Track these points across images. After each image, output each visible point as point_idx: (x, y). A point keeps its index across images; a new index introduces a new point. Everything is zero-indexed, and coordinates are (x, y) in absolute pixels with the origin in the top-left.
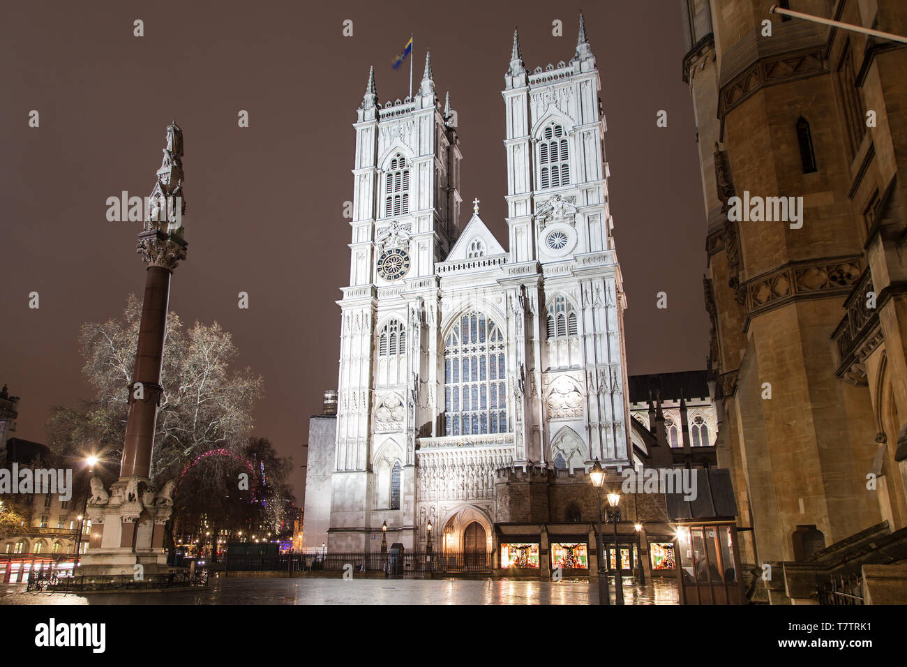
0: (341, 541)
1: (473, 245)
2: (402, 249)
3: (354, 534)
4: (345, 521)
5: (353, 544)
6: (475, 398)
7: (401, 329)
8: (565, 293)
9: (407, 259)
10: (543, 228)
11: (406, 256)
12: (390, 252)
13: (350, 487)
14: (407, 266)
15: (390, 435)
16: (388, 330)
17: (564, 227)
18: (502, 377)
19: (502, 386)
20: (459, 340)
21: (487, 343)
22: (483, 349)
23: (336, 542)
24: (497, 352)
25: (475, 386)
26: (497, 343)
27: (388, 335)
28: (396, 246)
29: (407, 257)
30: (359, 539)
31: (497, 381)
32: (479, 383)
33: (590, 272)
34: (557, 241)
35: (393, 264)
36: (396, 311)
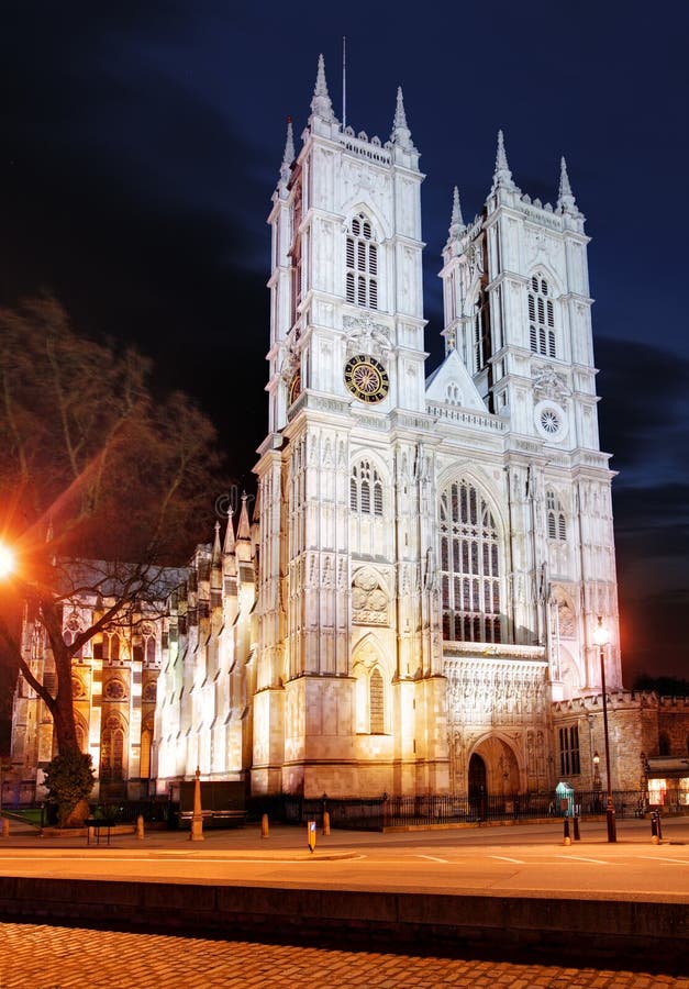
0: (325, 779)
1: (450, 388)
2: (379, 360)
3: (342, 768)
4: (327, 750)
5: (342, 782)
6: (467, 597)
7: (376, 478)
8: (557, 487)
9: (385, 377)
10: (536, 401)
11: (383, 373)
12: (362, 358)
13: (331, 699)
14: (386, 388)
15: (370, 629)
16: (359, 474)
17: (556, 407)
18: (495, 574)
19: (496, 586)
20: (449, 514)
21: (480, 527)
22: (474, 533)
23: (316, 779)
24: (490, 541)
25: (466, 580)
26: (489, 531)
27: (359, 482)
28: (369, 352)
29: (386, 376)
30: (350, 776)
31: (490, 578)
32: (471, 576)
33: (593, 472)
34: (550, 422)
35: (365, 379)
36: (378, 450)
